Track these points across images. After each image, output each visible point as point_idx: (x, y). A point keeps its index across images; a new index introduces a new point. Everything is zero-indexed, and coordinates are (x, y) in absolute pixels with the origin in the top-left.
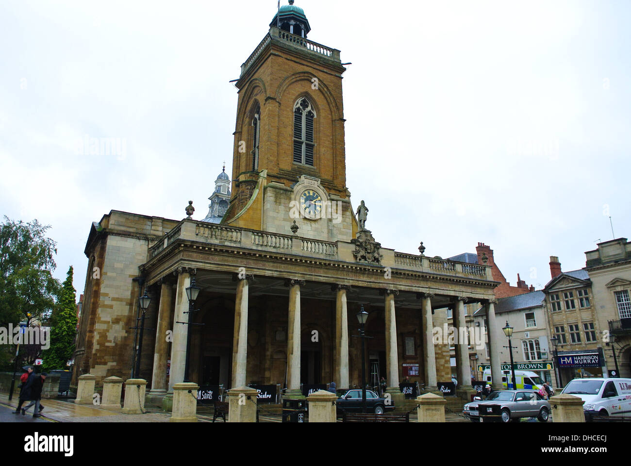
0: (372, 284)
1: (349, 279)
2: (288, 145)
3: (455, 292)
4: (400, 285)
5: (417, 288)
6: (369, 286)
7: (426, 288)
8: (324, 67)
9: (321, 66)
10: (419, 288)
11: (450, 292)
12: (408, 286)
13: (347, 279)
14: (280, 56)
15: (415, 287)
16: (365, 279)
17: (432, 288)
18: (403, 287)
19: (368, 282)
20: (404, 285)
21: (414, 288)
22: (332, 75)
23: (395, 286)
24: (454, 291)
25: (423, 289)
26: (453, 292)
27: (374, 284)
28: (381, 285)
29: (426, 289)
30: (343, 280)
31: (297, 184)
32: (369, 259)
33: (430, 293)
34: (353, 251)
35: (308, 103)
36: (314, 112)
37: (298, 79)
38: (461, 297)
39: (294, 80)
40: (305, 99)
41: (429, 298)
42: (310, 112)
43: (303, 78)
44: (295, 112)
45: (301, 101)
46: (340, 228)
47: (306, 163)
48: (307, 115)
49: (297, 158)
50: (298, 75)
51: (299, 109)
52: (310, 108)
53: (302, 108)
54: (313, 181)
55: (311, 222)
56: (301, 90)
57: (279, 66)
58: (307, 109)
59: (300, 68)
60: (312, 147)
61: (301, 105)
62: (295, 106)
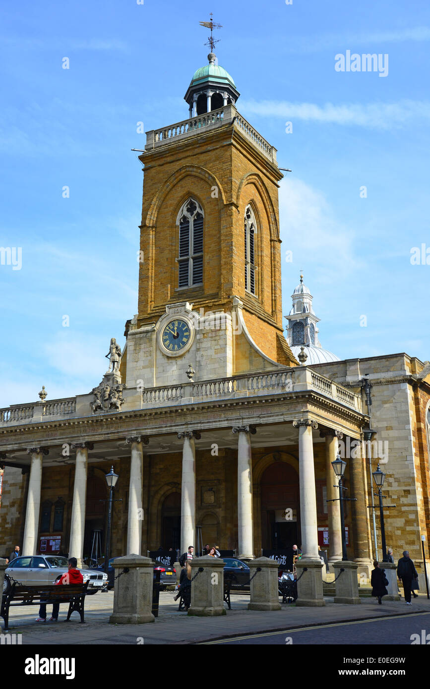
0: (110, 435)
1: (84, 436)
2: (164, 273)
3: (229, 422)
4: (145, 429)
5: (169, 428)
6: (107, 438)
7: (181, 425)
8: (207, 144)
9: (203, 146)
10: (171, 428)
11: (220, 423)
12: (156, 428)
13: (82, 436)
14: (152, 167)
15: (166, 427)
16: (104, 431)
17: (191, 424)
18: (149, 431)
19: (105, 434)
21: (164, 429)
22: (217, 149)
23: (138, 431)
24: (227, 420)
25: (177, 427)
26: (226, 422)
27: (113, 435)
28: (120, 434)
29: (182, 427)
30: (78, 438)
31: (160, 319)
32: (105, 407)
33: (188, 431)
34: (91, 403)
35: (195, 204)
36: (202, 212)
37: (175, 182)
38: (239, 427)
39: (170, 187)
40: (191, 200)
41: (186, 438)
42: (198, 214)
43: (180, 177)
44: (181, 224)
45: (187, 206)
46: (211, 356)
47: (194, 283)
48: (195, 220)
49: (184, 281)
50: (173, 178)
51: (184, 218)
52: (198, 209)
53: (188, 215)
54: (179, 309)
55: (177, 359)
56: (181, 194)
57: (152, 180)
58: (195, 212)
59: (176, 166)
60: (202, 258)
61: (188, 210)
62: (179, 217)
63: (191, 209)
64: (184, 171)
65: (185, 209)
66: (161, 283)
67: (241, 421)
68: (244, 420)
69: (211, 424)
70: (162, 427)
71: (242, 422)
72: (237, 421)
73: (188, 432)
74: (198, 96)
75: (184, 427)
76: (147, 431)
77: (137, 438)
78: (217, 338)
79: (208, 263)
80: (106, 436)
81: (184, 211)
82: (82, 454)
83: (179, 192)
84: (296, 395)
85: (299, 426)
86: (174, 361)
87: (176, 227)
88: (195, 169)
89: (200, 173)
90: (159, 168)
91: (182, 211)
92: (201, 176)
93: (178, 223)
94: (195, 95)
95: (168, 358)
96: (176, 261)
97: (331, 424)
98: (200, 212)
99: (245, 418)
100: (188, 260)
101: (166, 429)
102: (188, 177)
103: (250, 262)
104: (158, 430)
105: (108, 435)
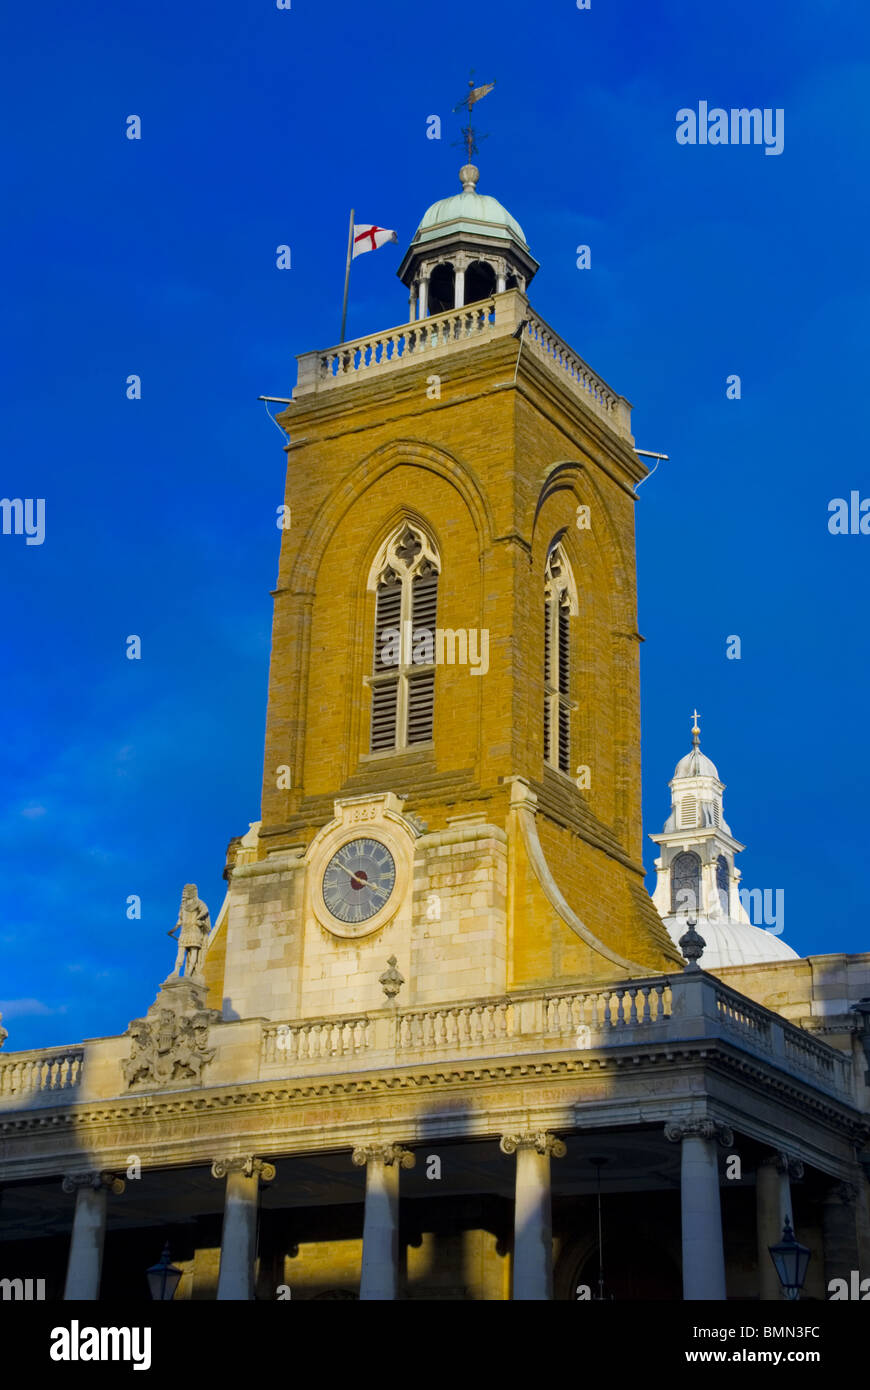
0: (169, 1152)
1: (100, 1153)
3: (494, 1121)
4: (265, 1136)
5: (329, 1135)
7: (364, 1126)
8: (453, 388)
10: (335, 1135)
11: (469, 1123)
12: (295, 1133)
15: (322, 1130)
16: (156, 1140)
17: (388, 1124)
18: (275, 1141)
19: (156, 1149)
20: (279, 1135)
23: (247, 1142)
25: (352, 1133)
27: (177, 1151)
28: (196, 1149)
29: (364, 1132)
31: (319, 836)
32: (160, 1073)
33: (380, 1143)
34: (124, 1060)
35: (419, 537)
36: (435, 559)
37: (367, 481)
38: (519, 1136)
39: (354, 493)
40: (407, 528)
41: (375, 1163)
42: (427, 564)
43: (382, 468)
44: (381, 586)
45: (397, 541)
46: (451, 936)
47: (411, 742)
48: (417, 578)
49: (383, 736)
50: (362, 470)
51: (390, 572)
52: (426, 551)
53: (399, 564)
54: (369, 808)
55: (359, 942)
56: (382, 512)
57: (308, 475)
58: (418, 559)
59: (374, 438)
60: (432, 676)
61: (400, 551)
62: (376, 569)
63: (409, 549)
64: (391, 452)
65: (392, 549)
66: (324, 742)
67: (524, 1118)
68: (533, 1117)
69: (443, 1125)
70: (311, 1132)
71: (528, 1121)
72: (514, 1119)
73: (381, 1147)
74: (432, 267)
75: (370, 1131)
76: (269, 1141)
77: (243, 1160)
78: (467, 889)
79: (449, 689)
80: (159, 1154)
81: (387, 554)
82: (90, 1206)
83: (378, 506)
84: (676, 1049)
85: (682, 1138)
86: (351, 950)
87: (365, 595)
88: (419, 449)
89: (432, 459)
90: (326, 445)
91: (385, 553)
92: (435, 466)
93: (372, 585)
94: (424, 266)
95: (338, 939)
96: (365, 684)
97: (771, 1134)
98: (431, 557)
99: (534, 1112)
100: (394, 682)
101: (321, 1136)
102: (401, 467)
103: (557, 689)
104: (300, 1138)
105: (166, 1153)
